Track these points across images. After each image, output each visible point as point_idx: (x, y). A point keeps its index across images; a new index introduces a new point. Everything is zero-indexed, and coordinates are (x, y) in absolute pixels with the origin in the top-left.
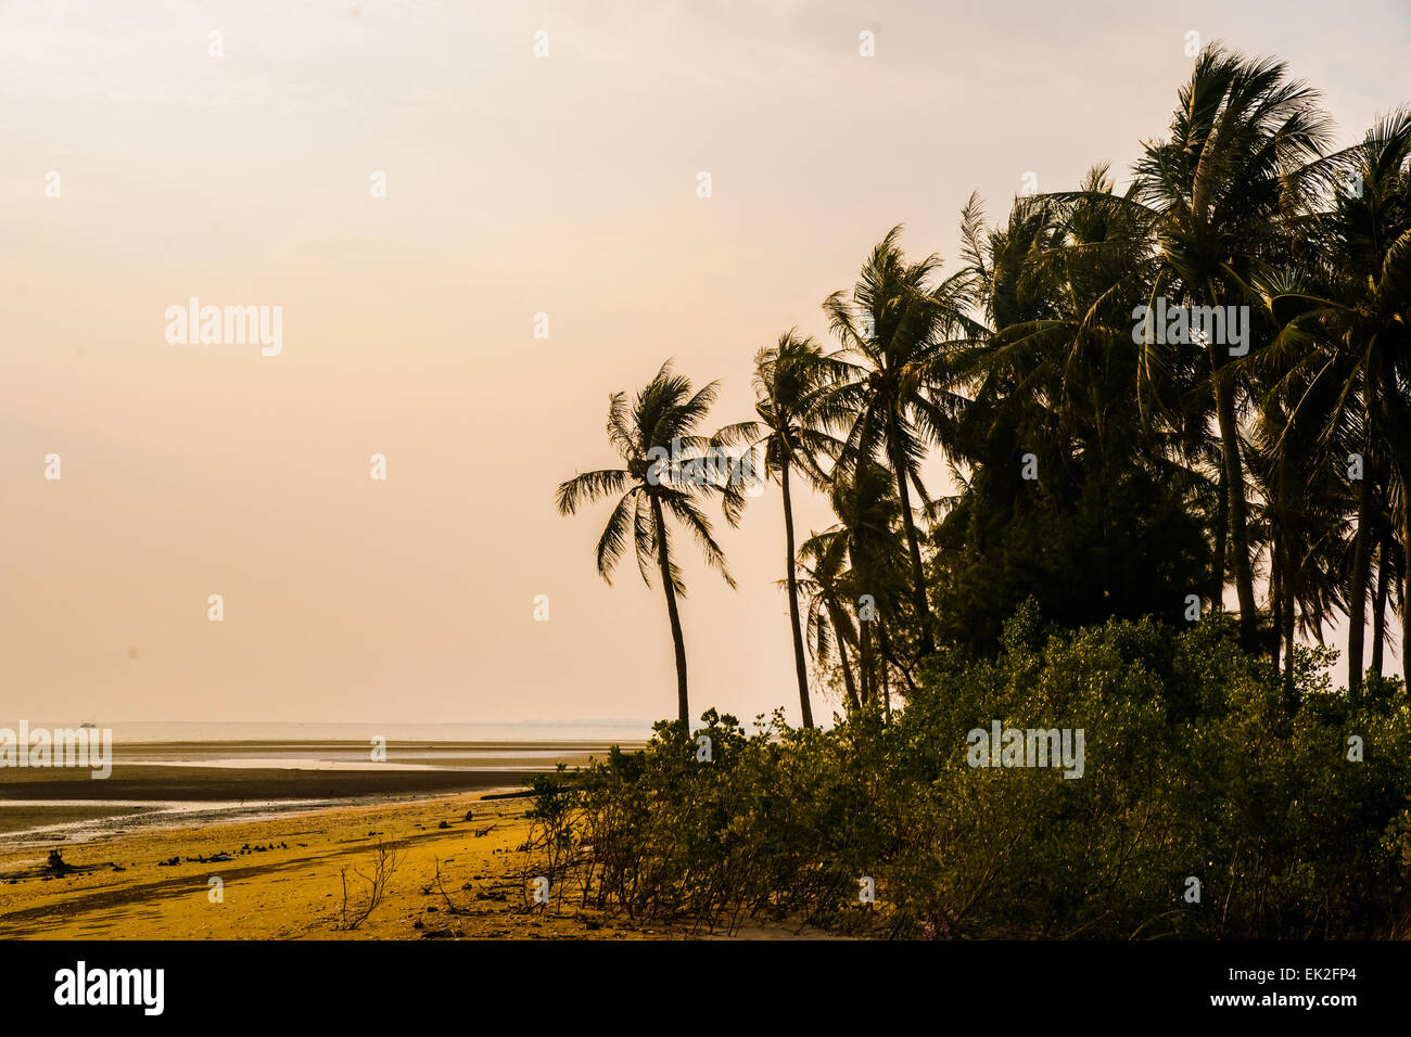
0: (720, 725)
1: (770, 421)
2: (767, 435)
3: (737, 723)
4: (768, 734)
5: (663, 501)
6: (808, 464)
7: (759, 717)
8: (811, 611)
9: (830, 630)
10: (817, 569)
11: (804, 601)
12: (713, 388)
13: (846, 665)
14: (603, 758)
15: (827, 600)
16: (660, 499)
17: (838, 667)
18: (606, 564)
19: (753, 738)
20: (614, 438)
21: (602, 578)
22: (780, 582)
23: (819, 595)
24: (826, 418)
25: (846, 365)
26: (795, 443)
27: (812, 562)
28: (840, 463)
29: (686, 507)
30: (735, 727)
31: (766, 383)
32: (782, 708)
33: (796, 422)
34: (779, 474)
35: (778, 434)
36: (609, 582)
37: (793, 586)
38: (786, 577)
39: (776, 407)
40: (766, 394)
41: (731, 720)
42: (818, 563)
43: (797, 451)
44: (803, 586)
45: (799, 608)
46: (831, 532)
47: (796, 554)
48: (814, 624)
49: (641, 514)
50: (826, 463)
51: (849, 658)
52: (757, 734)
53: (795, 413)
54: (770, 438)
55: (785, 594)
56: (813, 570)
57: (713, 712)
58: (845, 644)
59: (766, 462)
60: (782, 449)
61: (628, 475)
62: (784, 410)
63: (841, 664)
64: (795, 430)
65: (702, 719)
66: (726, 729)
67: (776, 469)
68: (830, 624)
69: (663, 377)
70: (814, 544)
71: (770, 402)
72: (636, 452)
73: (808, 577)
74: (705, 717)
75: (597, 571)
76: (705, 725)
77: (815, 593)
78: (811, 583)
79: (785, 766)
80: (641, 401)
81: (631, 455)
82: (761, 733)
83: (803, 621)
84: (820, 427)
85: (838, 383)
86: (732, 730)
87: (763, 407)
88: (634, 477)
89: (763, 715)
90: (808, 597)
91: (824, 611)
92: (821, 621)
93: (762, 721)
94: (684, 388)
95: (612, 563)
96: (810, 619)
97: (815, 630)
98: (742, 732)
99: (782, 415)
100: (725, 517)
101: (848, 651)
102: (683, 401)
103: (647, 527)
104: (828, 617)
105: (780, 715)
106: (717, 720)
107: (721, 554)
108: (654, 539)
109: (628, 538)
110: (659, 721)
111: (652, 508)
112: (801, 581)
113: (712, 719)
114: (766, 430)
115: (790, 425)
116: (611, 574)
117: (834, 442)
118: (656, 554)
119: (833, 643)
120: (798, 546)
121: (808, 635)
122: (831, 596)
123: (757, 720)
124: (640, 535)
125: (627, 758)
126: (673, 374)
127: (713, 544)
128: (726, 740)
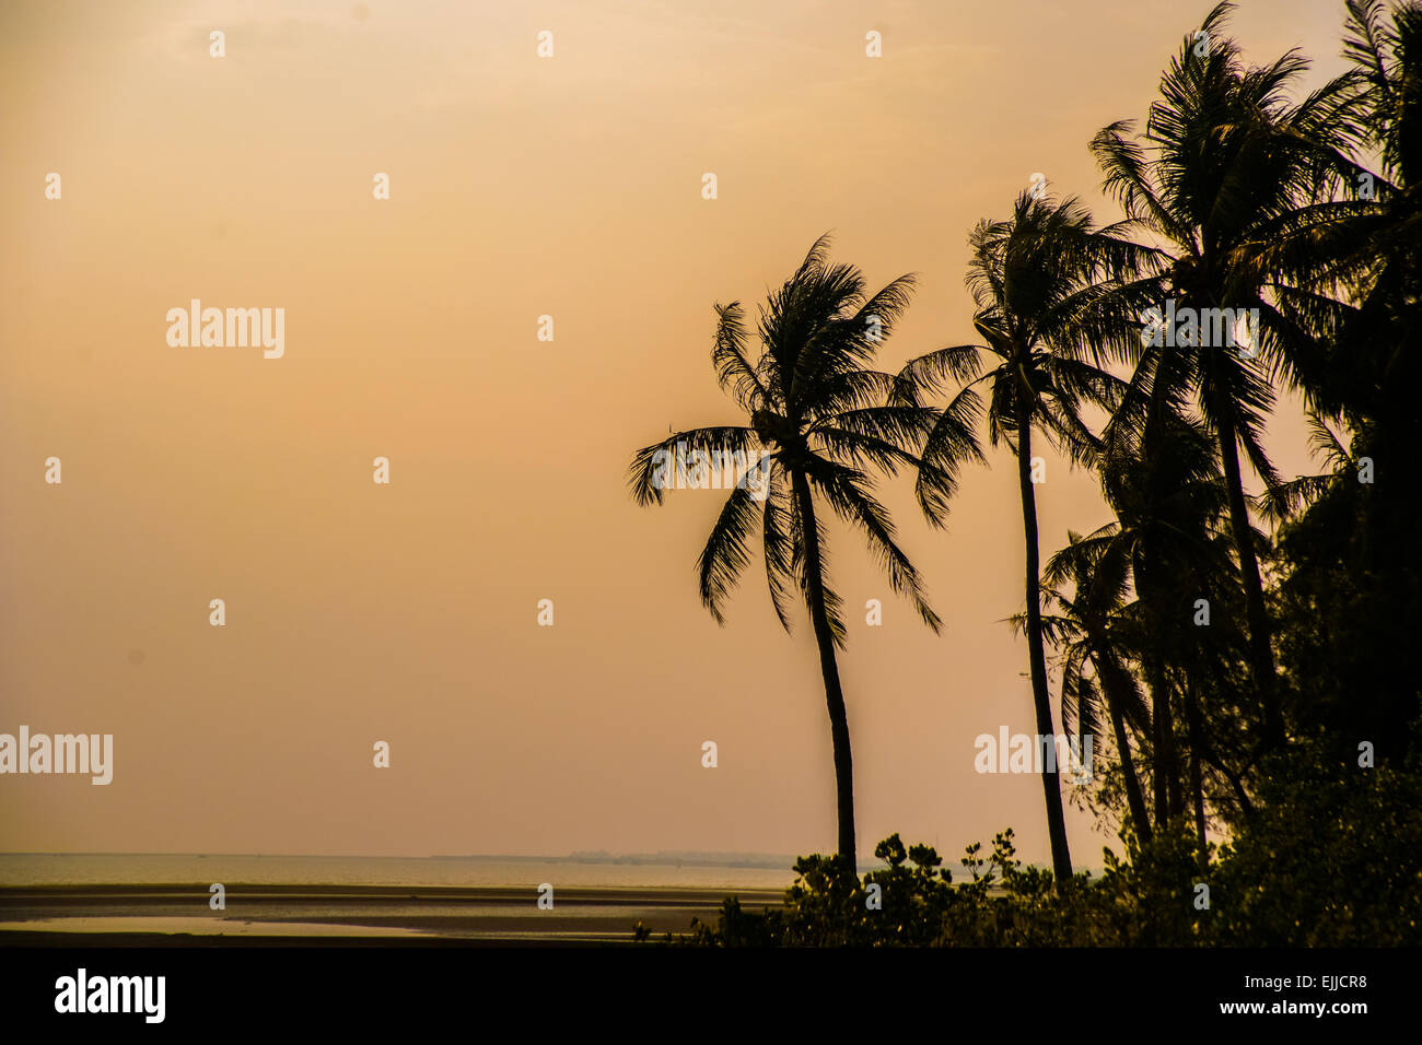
0: (909, 864)
1: (999, 346)
2: (995, 368)
3: (938, 862)
4: (988, 878)
5: (813, 482)
6: (1063, 419)
7: (970, 850)
8: (1068, 672)
9: (1100, 705)
10: (1078, 599)
11: (1056, 654)
12: (904, 288)
13: (1128, 765)
14: (712, 920)
15: (1094, 653)
16: (808, 476)
17: (1114, 768)
18: (714, 586)
19: (964, 887)
20: (728, 372)
21: (707, 611)
22: (1015, 619)
23: (1080, 645)
24: (1095, 340)
25: (1132, 247)
26: (1043, 382)
27: (1069, 589)
28: (1120, 417)
29: (854, 495)
30: (935, 868)
31: (993, 280)
32: (1009, 832)
33: (1042, 346)
34: (1014, 436)
35: (1012, 366)
36: (719, 618)
37: (1036, 627)
38: (1023, 610)
39: (1010, 321)
40: (989, 299)
41: (926, 856)
42: (1079, 589)
43: (1045, 396)
44: (1054, 627)
45: (1047, 666)
46: (1103, 535)
47: (1042, 574)
48: (1073, 694)
49: (775, 502)
50: (1095, 417)
51: (1135, 752)
52: (970, 881)
53: (1042, 330)
54: (999, 373)
55: (1024, 642)
56: (1072, 600)
57: (895, 842)
58: (1128, 730)
59: (992, 416)
60: (1018, 394)
61: (754, 436)
62: (1022, 326)
63: (1119, 762)
64: (1041, 361)
65: (878, 854)
66: (918, 872)
67: (1010, 427)
68: (1102, 695)
69: (813, 268)
70: (1075, 556)
71: (999, 312)
72: (767, 398)
73: (1060, 613)
74: (882, 850)
75: (698, 598)
76: (883, 865)
77: (1075, 640)
78: (1068, 623)
79: (1015, 938)
80: (775, 310)
81: (759, 403)
82: (976, 878)
83: (1055, 688)
84: (1086, 356)
85: (1118, 279)
86: (930, 874)
87: (989, 322)
88: (764, 440)
89: (978, 847)
90: (1062, 647)
91: (1089, 670)
92: (1085, 686)
93: (978, 855)
94: (852, 288)
95: (726, 583)
96: (1066, 686)
97: (1074, 702)
98: (947, 875)
99: (1020, 334)
100: (920, 509)
101: (1132, 742)
102: (849, 311)
103: (785, 526)
104: (1097, 681)
105: (1007, 845)
106: (902, 856)
107: (912, 570)
108: (796, 544)
109: (753, 542)
110: (806, 856)
111: (795, 491)
112: (1052, 619)
113: (894, 854)
114: (991, 361)
115: (1033, 350)
116: (725, 604)
117: (1109, 380)
118: (799, 572)
119: (1106, 726)
120: (1044, 561)
121: (1063, 712)
122: (1101, 645)
123: (967, 856)
124: (772, 539)
125: (753, 919)
126: (831, 261)
127: (899, 556)
128: (920, 892)
